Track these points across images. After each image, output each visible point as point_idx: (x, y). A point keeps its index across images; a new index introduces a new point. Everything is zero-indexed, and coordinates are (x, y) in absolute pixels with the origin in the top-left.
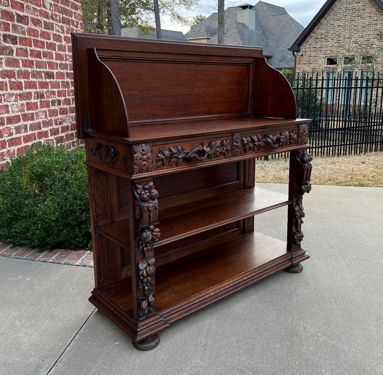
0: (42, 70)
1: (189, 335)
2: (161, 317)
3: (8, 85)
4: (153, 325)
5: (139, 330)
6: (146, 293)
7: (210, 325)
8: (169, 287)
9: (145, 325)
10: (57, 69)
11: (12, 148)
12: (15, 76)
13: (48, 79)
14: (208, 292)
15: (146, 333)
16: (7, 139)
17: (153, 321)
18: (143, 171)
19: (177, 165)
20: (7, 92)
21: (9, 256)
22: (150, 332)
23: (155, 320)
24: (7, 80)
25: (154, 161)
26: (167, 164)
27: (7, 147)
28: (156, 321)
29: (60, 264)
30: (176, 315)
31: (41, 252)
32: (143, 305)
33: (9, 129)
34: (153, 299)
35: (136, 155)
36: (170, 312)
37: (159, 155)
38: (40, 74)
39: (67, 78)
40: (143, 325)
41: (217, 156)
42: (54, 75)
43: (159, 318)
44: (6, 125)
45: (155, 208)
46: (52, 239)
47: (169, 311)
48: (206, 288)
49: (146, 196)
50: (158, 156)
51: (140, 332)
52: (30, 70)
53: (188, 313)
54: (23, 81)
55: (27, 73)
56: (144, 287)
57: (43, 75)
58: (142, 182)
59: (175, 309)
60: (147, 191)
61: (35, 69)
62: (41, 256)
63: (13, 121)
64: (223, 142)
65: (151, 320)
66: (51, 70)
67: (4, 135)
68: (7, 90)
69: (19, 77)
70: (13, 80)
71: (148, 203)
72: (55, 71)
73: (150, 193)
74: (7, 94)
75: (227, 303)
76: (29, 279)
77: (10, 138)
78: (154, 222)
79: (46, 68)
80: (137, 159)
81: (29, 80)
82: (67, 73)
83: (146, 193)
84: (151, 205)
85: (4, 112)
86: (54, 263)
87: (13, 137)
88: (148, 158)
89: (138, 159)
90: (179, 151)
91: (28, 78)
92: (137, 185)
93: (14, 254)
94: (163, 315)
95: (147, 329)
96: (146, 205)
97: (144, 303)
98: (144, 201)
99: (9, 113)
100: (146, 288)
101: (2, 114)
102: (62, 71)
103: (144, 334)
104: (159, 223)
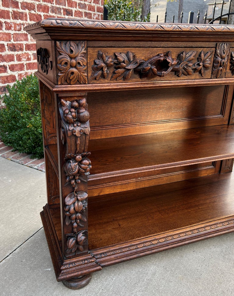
0: (61, 7)
1: (125, 281)
2: (94, 257)
3: (28, 16)
4: (81, 265)
5: (63, 268)
6: (75, 230)
7: (154, 274)
8: (116, 220)
9: (72, 263)
10: (76, 7)
11: (29, 71)
12: (35, 9)
13: (67, 15)
14: (157, 237)
15: (71, 273)
16: (25, 63)
17: (82, 260)
18: (72, 83)
19: (125, 79)
20: (27, 22)
21: (7, 158)
22: (76, 272)
23: (85, 260)
24: (27, 11)
25: (90, 70)
26: (110, 76)
27: (25, 70)
28: (86, 262)
29: (42, 171)
30: (113, 257)
31: (32, 158)
32: (70, 243)
33: (28, 55)
34: (83, 238)
35: (61, 57)
36: (106, 253)
37: (97, 62)
38: (59, 10)
39: (85, 17)
40: (69, 264)
41: (188, 74)
42: (72, 12)
43: (91, 258)
44: (24, 51)
45: (84, 133)
46: (40, 149)
47: (105, 251)
48: (156, 232)
49: (70, 116)
50: (95, 63)
51: (65, 271)
52: (49, 5)
53: (128, 258)
54: (42, 14)
55: (46, 7)
56: (72, 224)
57: (62, 11)
58: (71, 97)
59: (112, 251)
60: (73, 110)
61: (55, 5)
62: (30, 162)
63: (31, 48)
64: (200, 55)
65: (81, 259)
66: (70, 8)
67: (23, 59)
68: (26, 20)
69: (39, 10)
70: (33, 12)
71: (74, 127)
72: (74, 9)
73: (78, 113)
74: (26, 24)
75: (181, 250)
76: (10, 181)
77: (28, 62)
78: (84, 152)
79: (65, 5)
80: (61, 64)
81: (48, 14)
82: (85, 12)
83: (71, 112)
84: (78, 129)
85: (23, 39)
86: (37, 169)
87: (31, 62)
88: (79, 63)
89: (63, 63)
90: (129, 59)
91: (48, 12)
92: (62, 100)
93: (11, 157)
94: (97, 255)
95: (74, 268)
96: (71, 128)
97: (71, 240)
98: (69, 123)
99: (28, 41)
100: (75, 225)
101: (21, 40)
102: (81, 10)
103: (69, 274)
104: (90, 153)
